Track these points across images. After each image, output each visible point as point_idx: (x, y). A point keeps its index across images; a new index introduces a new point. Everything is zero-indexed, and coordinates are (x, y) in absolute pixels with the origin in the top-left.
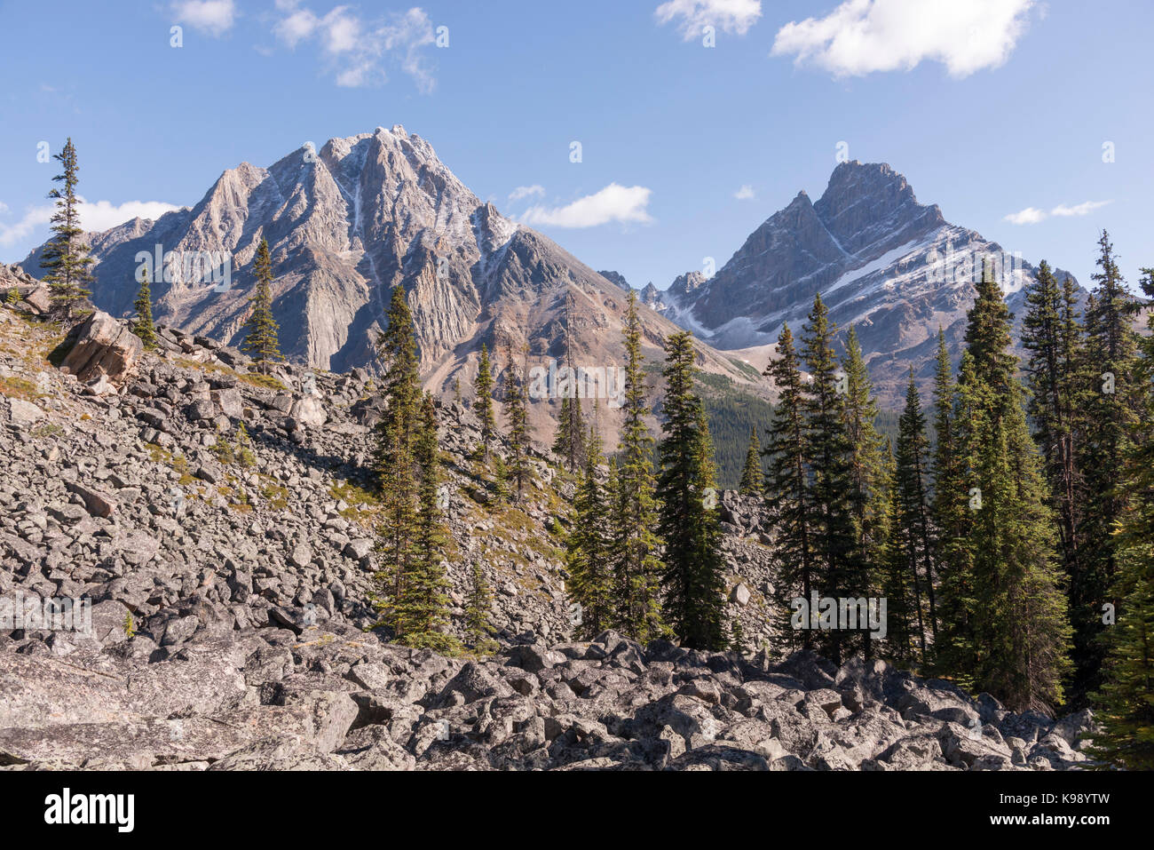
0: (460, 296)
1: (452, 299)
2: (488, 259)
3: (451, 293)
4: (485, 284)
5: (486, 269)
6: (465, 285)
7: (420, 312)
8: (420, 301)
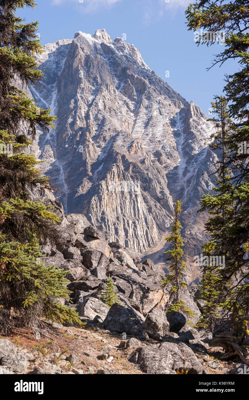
0: (152, 203)
1: (142, 206)
2: (188, 163)
3: (140, 199)
4: (183, 189)
5: (184, 174)
6: (158, 190)
7: (103, 219)
8: (104, 208)
